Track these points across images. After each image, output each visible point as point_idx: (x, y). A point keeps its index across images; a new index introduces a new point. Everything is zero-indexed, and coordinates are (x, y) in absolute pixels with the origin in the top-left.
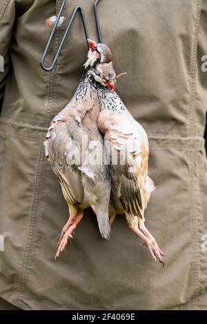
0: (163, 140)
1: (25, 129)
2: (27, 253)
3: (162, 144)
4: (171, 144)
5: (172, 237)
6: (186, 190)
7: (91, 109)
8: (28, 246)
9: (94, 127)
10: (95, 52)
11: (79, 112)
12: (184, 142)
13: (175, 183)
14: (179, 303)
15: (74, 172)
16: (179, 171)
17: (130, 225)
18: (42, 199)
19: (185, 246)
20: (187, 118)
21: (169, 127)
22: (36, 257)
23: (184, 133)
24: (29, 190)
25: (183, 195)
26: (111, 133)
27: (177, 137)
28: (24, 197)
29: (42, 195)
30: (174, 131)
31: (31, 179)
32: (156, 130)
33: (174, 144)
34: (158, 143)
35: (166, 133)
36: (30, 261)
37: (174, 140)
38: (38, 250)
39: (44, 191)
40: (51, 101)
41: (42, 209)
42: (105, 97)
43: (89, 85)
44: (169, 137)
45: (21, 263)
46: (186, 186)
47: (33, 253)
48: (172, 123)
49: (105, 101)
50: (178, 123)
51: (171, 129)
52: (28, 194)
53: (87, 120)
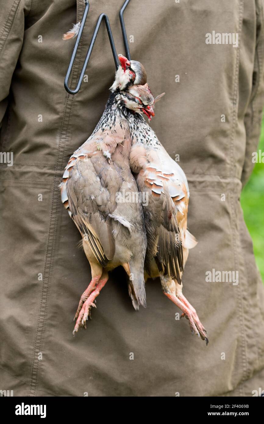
0: (200, 183)
1: (30, 174)
2: (39, 334)
3: (199, 187)
4: (209, 188)
5: (215, 305)
6: (228, 246)
7: (122, 143)
8: (41, 325)
9: (126, 165)
10: (128, 71)
11: (108, 145)
12: (224, 185)
13: (217, 236)
14: (226, 390)
15: (103, 221)
16: (220, 222)
17: (166, 291)
18: (57, 263)
19: (231, 317)
20: (226, 154)
21: (206, 165)
22: (52, 339)
23: (223, 173)
24: (38, 252)
25: (226, 253)
26: (146, 172)
27: (217, 179)
28: (32, 263)
29: (56, 258)
30: (213, 171)
31: (41, 238)
32: (191, 171)
33: (213, 187)
34: (195, 186)
35: (203, 174)
36: (43, 345)
37: (213, 182)
38: (53, 329)
39: (60, 252)
40: (64, 136)
41: (58, 276)
42: (138, 128)
43: (118, 113)
44: (207, 178)
45: (32, 347)
46: (229, 240)
47: (47, 333)
48: (210, 160)
49: (137, 133)
50: (217, 160)
51: (209, 168)
52: (38, 257)
53: (118, 156)
